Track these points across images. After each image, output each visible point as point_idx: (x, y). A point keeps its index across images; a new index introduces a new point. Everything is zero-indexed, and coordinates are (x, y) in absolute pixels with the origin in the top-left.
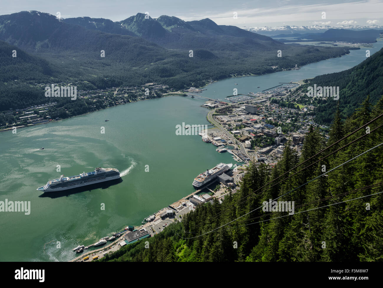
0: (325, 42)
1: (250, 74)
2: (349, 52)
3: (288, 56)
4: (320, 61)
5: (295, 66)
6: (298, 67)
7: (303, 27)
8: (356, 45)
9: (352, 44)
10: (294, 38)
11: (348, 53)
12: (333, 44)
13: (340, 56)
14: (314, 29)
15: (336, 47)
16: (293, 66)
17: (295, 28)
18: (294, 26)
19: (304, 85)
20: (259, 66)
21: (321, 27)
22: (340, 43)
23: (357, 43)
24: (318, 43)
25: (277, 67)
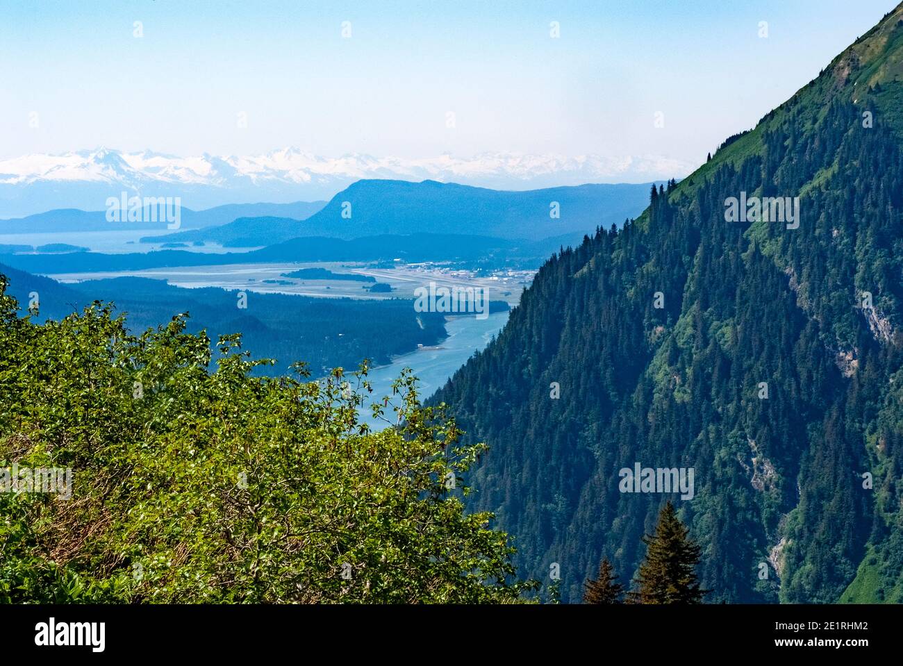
0: (328, 266)
2: (444, 335)
9: (476, 276)
10: (144, 240)
12: (372, 279)
13: (386, 362)
14: (280, 173)
15: (380, 297)
17: (157, 169)
18: (150, 154)
21: (320, 159)
22: (409, 273)
23: (501, 273)
24: (283, 275)
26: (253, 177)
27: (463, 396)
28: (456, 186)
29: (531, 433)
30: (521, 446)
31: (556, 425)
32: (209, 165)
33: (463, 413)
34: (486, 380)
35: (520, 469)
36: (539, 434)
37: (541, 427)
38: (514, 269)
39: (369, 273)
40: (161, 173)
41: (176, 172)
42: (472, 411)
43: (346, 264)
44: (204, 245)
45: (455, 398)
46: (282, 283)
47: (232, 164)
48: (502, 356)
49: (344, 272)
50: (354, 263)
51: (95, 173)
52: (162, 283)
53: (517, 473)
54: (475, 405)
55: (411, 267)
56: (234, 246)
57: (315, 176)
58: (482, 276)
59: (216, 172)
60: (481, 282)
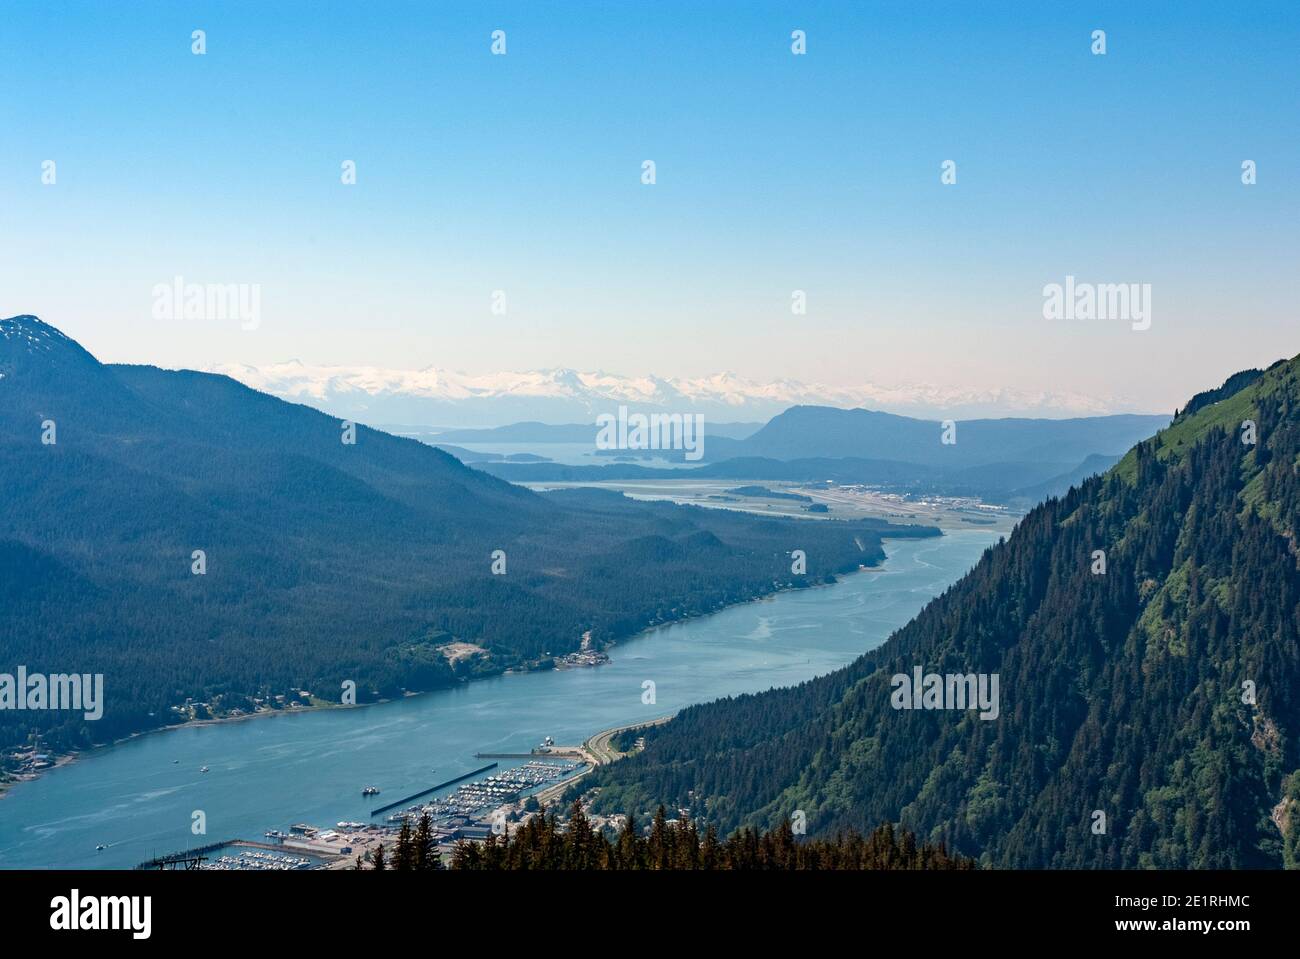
0: (766, 484)
1: (306, 702)
2: (882, 556)
3: (545, 580)
4: (721, 608)
5: (576, 647)
6: (597, 646)
7: (652, 379)
8: (922, 510)
9: (906, 500)
11: (875, 558)
12: (809, 499)
13: (832, 581)
14: (718, 395)
15: (819, 517)
16: (566, 641)
17: (609, 388)
18: (601, 375)
19: (613, 764)
20: (366, 647)
21: (754, 384)
22: (842, 495)
23: (929, 499)
24: (726, 491)
25: (473, 649)
26: (693, 397)
27: (953, 634)
28: (884, 414)
29: (1024, 675)
30: (1013, 686)
31: (1047, 669)
32: (654, 386)
33: (953, 650)
34: (976, 620)
35: (1013, 709)
36: (1031, 676)
37: (1034, 669)
38: (942, 496)
39: (805, 493)
40: (612, 391)
41: (625, 392)
42: (961, 649)
43: (783, 483)
44: (651, 459)
45: (945, 635)
46: (727, 499)
47: (674, 385)
48: (991, 598)
49: (782, 491)
50: (790, 483)
51: (554, 390)
52: (619, 495)
53: (1009, 712)
54: (965, 643)
55: (843, 489)
57: (748, 398)
58: (912, 501)
59: (659, 392)
60: (911, 507)
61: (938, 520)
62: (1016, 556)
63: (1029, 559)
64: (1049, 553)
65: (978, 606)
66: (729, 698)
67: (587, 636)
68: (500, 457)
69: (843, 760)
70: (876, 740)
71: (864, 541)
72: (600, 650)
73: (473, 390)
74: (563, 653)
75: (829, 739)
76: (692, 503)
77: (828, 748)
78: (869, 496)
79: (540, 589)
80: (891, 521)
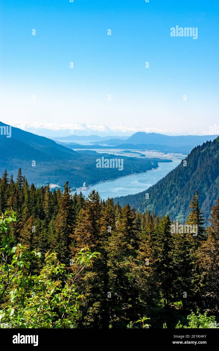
0: (131, 150)
2: (158, 166)
3: (75, 170)
4: (118, 177)
5: (82, 186)
8: (168, 156)
9: (164, 154)
10: (91, 143)
11: (156, 166)
12: (141, 153)
13: (145, 172)
15: (143, 157)
16: (79, 184)
22: (149, 153)
23: (170, 154)
24: (121, 151)
25: (56, 186)
26: (114, 130)
27: (173, 179)
28: (159, 134)
29: (190, 188)
30: (188, 191)
31: (196, 187)
32: (104, 128)
33: (173, 183)
34: (179, 175)
35: (187, 197)
36: (192, 189)
37: (193, 187)
38: (173, 153)
40: (94, 129)
41: (98, 129)
42: (175, 182)
43: (135, 150)
44: (103, 144)
45: (171, 179)
46: (121, 153)
47: (109, 127)
48: (183, 170)
49: (134, 152)
50: (136, 150)
51: (80, 128)
52: (95, 152)
53: (186, 198)
54: (176, 181)
55: (149, 151)
56: (110, 145)
57: (127, 131)
58: (165, 154)
59: (106, 129)
60: (165, 155)
61: (171, 158)
62: (190, 160)
63: (193, 160)
64: (198, 159)
65: (179, 172)
66: (118, 197)
67: (84, 183)
68: (67, 143)
69: (145, 210)
70: (153, 205)
71: (153, 163)
72: (87, 186)
73: (61, 128)
74: (78, 187)
75: (142, 205)
76: (112, 154)
77: (141, 207)
78: (155, 153)
79: (74, 172)
80: (160, 158)
